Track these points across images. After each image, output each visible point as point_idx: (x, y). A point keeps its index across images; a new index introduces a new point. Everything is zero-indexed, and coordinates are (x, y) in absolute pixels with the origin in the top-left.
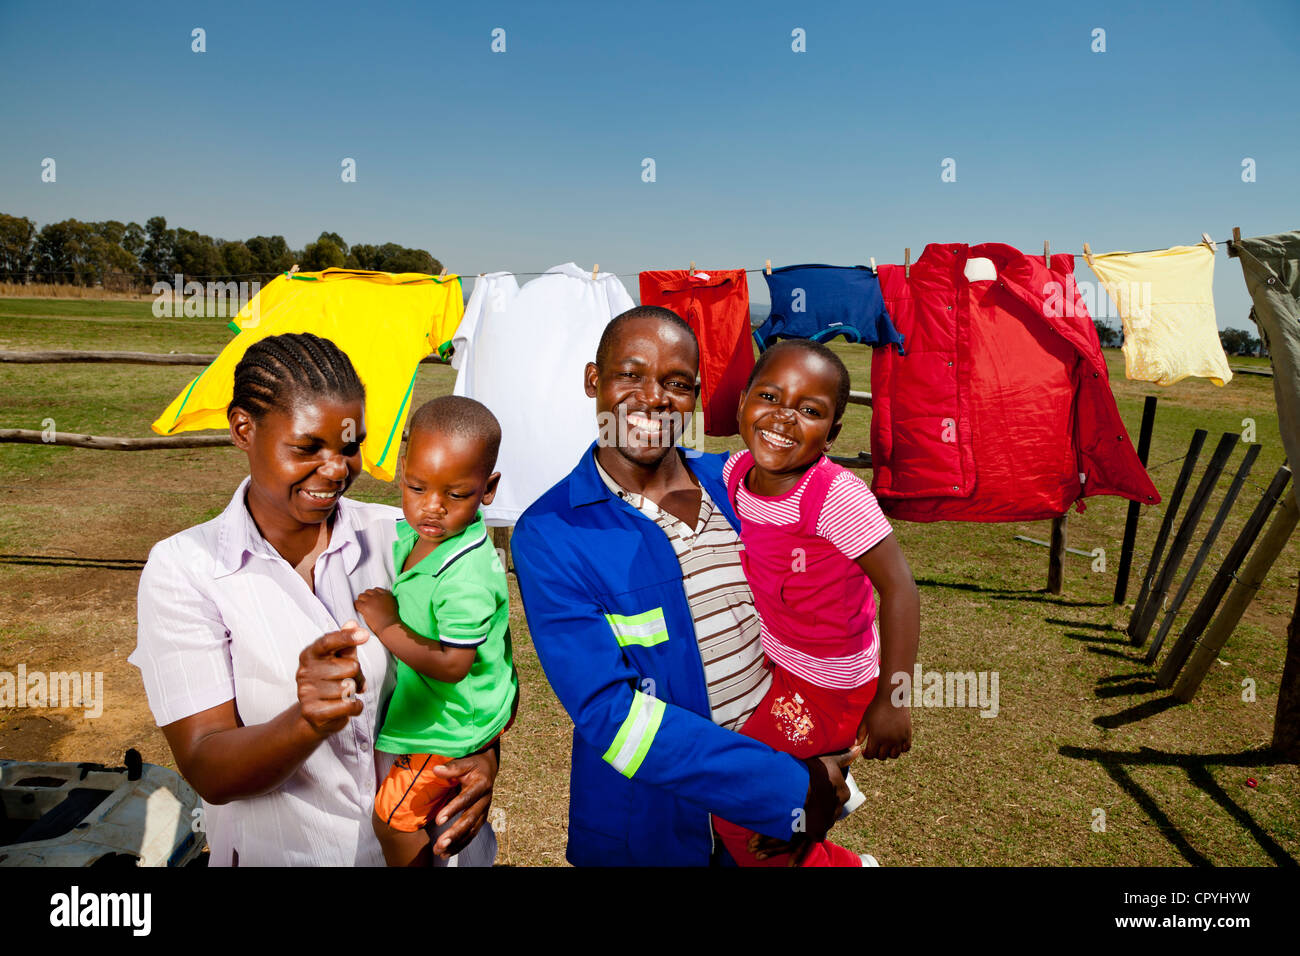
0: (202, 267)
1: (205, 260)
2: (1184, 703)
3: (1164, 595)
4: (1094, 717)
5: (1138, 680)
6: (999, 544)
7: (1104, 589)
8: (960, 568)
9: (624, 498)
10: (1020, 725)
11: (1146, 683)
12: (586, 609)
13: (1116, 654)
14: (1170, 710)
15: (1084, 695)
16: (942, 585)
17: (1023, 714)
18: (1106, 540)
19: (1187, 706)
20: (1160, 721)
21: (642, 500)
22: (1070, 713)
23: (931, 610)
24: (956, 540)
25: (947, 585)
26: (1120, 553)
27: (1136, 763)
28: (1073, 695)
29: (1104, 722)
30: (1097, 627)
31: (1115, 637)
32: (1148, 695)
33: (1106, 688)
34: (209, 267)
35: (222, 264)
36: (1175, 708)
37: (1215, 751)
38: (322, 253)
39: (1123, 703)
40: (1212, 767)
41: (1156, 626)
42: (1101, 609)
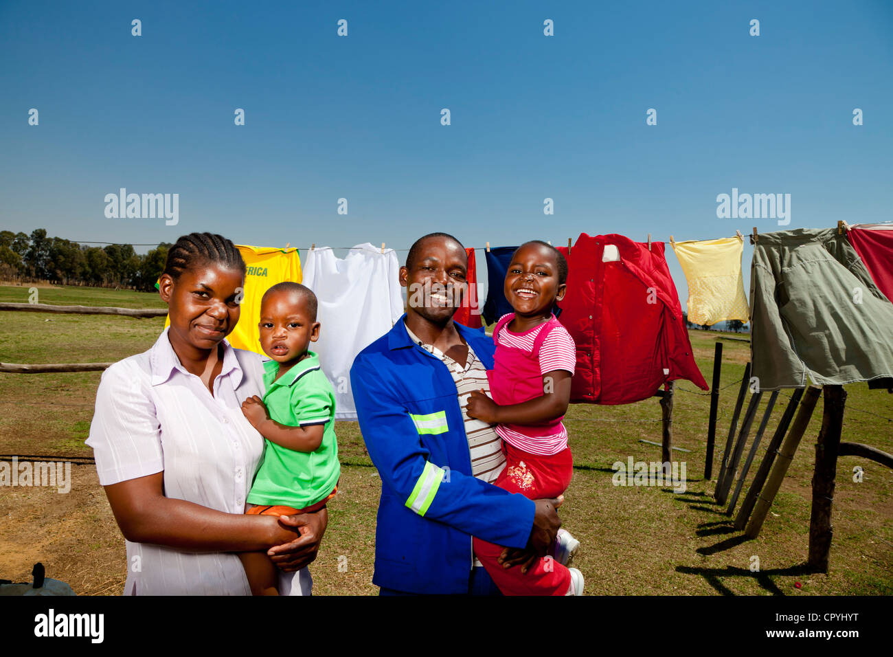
0: (70, 265)
1: (73, 260)
2: (753, 538)
3: (735, 470)
4: (697, 548)
5: (723, 525)
6: (630, 445)
7: (698, 471)
8: (605, 459)
9: (422, 346)
10: (649, 554)
11: (728, 528)
12: (398, 409)
13: (707, 510)
14: (744, 543)
15: (689, 535)
16: (594, 469)
17: (651, 547)
18: (697, 443)
19: (755, 541)
20: (738, 550)
21: (433, 348)
22: (681, 546)
23: (588, 485)
24: (601, 442)
25: (597, 469)
26: (706, 450)
27: (725, 576)
28: (683, 535)
29: (703, 552)
30: (695, 494)
31: (707, 500)
32: (730, 534)
33: (703, 531)
34: (75, 264)
35: (85, 262)
36: (747, 542)
37: (775, 567)
38: (160, 256)
39: (714, 540)
40: (773, 576)
41: (731, 493)
42: (697, 483)
